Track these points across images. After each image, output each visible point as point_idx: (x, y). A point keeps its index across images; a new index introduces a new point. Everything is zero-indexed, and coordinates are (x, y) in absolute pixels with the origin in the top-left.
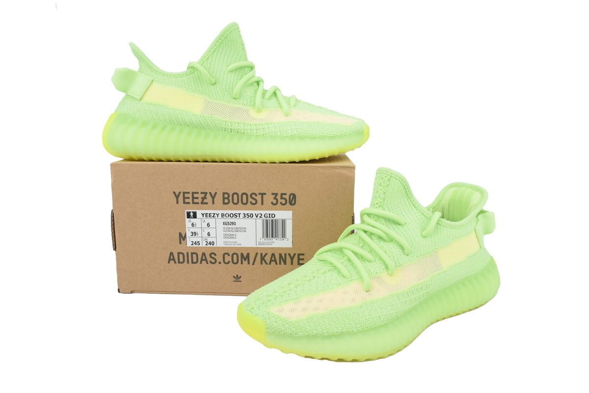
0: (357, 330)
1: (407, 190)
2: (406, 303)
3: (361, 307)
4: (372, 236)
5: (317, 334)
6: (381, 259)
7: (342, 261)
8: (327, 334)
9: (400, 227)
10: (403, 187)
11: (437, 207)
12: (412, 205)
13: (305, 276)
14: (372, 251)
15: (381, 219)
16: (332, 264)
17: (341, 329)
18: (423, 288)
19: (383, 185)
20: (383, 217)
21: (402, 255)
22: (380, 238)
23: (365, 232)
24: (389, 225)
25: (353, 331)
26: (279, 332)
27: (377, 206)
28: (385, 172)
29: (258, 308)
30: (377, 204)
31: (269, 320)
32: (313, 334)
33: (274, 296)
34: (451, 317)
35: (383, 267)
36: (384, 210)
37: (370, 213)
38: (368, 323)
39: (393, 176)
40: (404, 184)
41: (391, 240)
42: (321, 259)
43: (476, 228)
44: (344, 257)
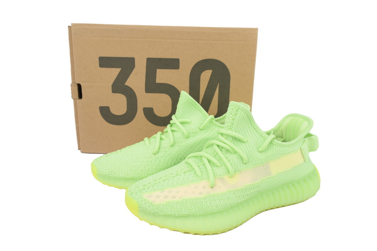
0: (200, 214)
1: (250, 118)
2: (240, 197)
3: (205, 198)
4: (223, 149)
5: (171, 215)
6: (225, 165)
7: (199, 165)
8: (178, 215)
9: (243, 144)
10: (247, 116)
11: (278, 130)
12: (254, 129)
13: (172, 174)
14: (220, 159)
15: (230, 137)
16: (192, 166)
17: (188, 212)
18: (255, 188)
19: (233, 114)
20: (231, 136)
21: (241, 163)
22: (228, 151)
23: (218, 146)
24: (235, 142)
25: (196, 214)
26: (147, 211)
27: (228, 128)
28: (235, 105)
29: (135, 194)
30: (228, 127)
31: (141, 202)
32: (169, 214)
33: (148, 186)
34: (272, 209)
35: (226, 171)
36: (232, 131)
37: (223, 133)
38: (208, 210)
39: (240, 108)
40: (248, 114)
41: (236, 153)
42: (187, 162)
43: (301, 147)
44: (201, 162)
